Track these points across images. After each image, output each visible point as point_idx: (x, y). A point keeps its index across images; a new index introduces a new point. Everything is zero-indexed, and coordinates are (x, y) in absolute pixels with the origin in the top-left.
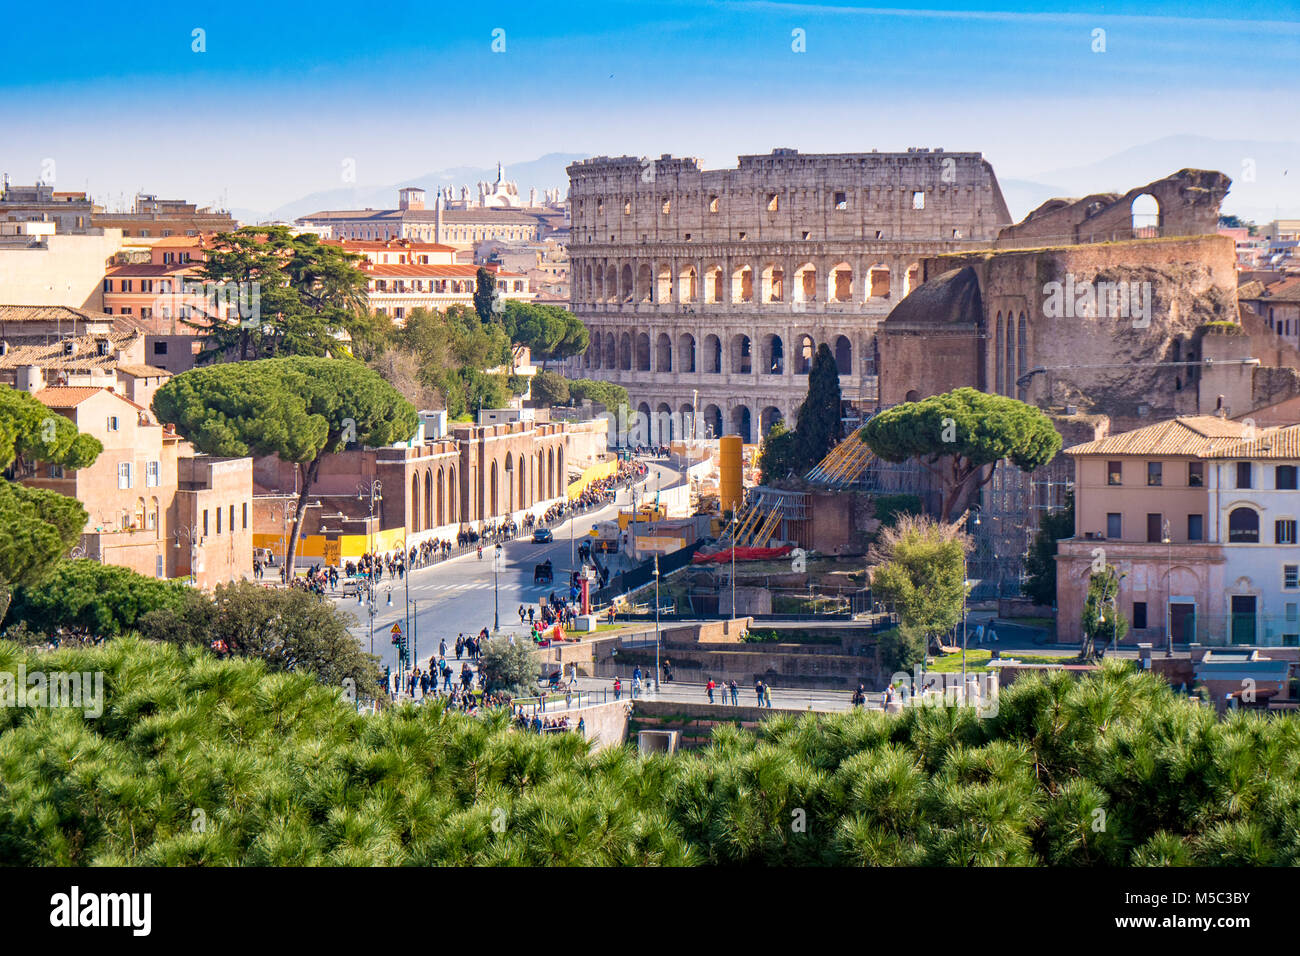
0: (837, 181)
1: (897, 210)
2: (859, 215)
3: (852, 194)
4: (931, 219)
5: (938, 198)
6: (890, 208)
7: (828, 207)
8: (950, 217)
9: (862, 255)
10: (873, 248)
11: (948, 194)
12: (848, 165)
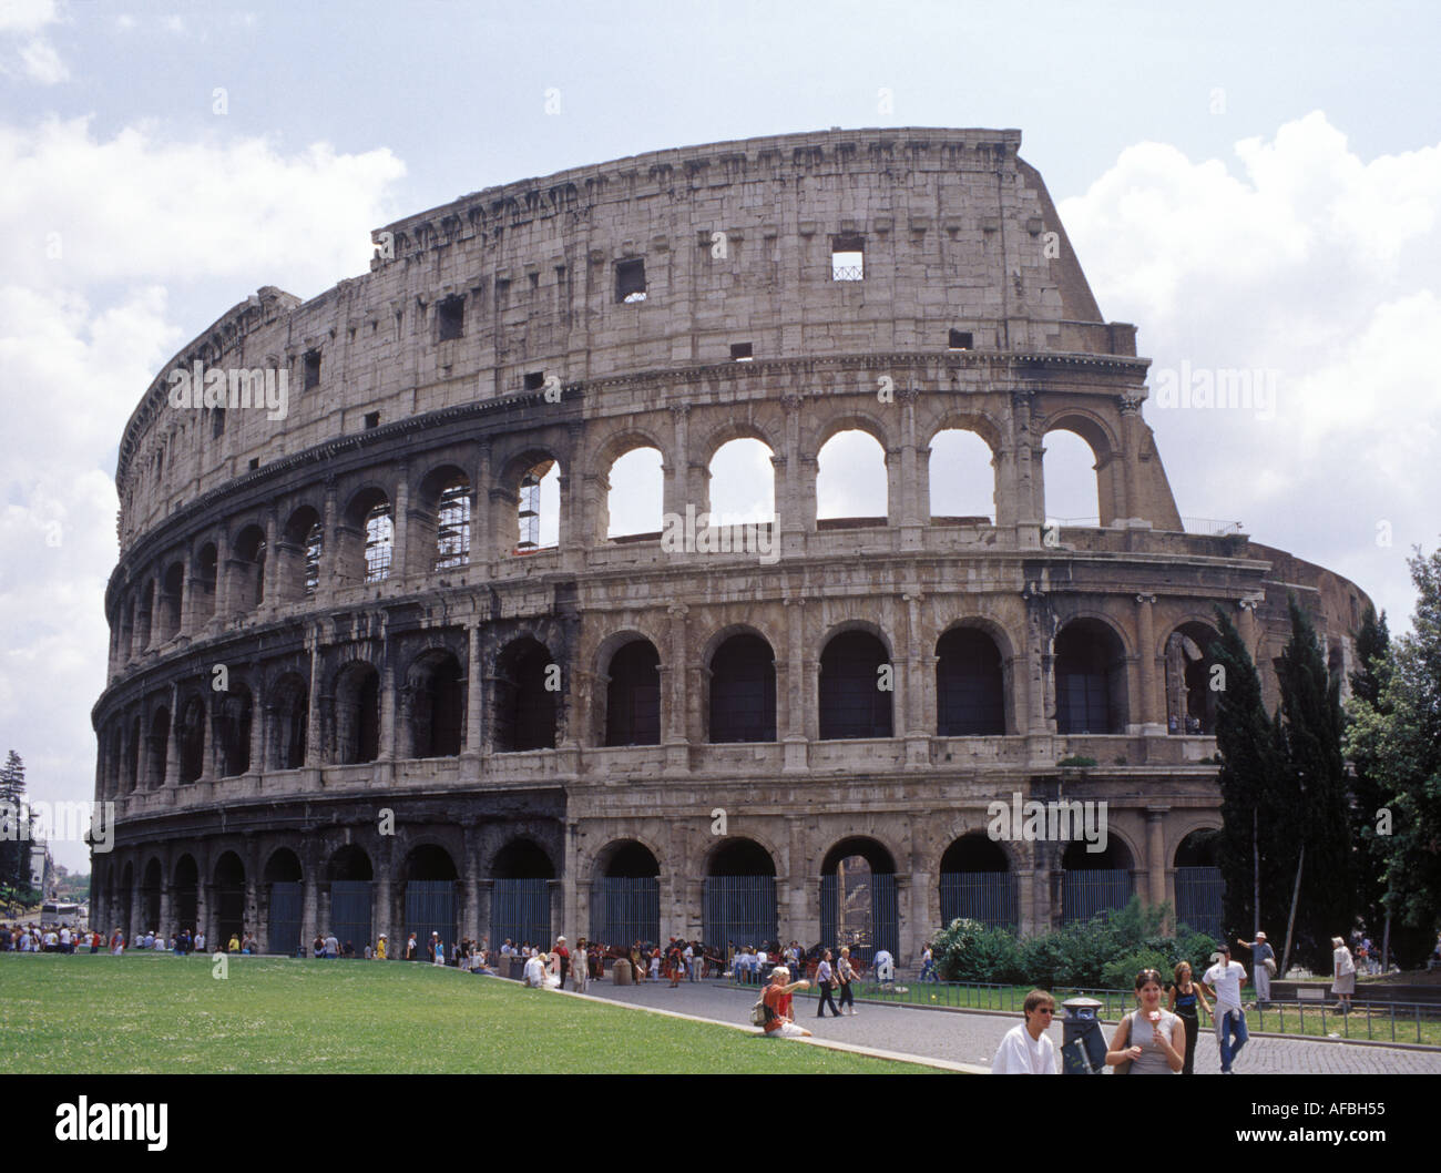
0: (621, 234)
1: (792, 285)
2: (683, 308)
3: (663, 258)
4: (890, 304)
5: (904, 248)
6: (772, 282)
7: (595, 301)
8: (940, 297)
9: (693, 408)
10: (724, 385)
11: (930, 238)
12: (654, 188)
